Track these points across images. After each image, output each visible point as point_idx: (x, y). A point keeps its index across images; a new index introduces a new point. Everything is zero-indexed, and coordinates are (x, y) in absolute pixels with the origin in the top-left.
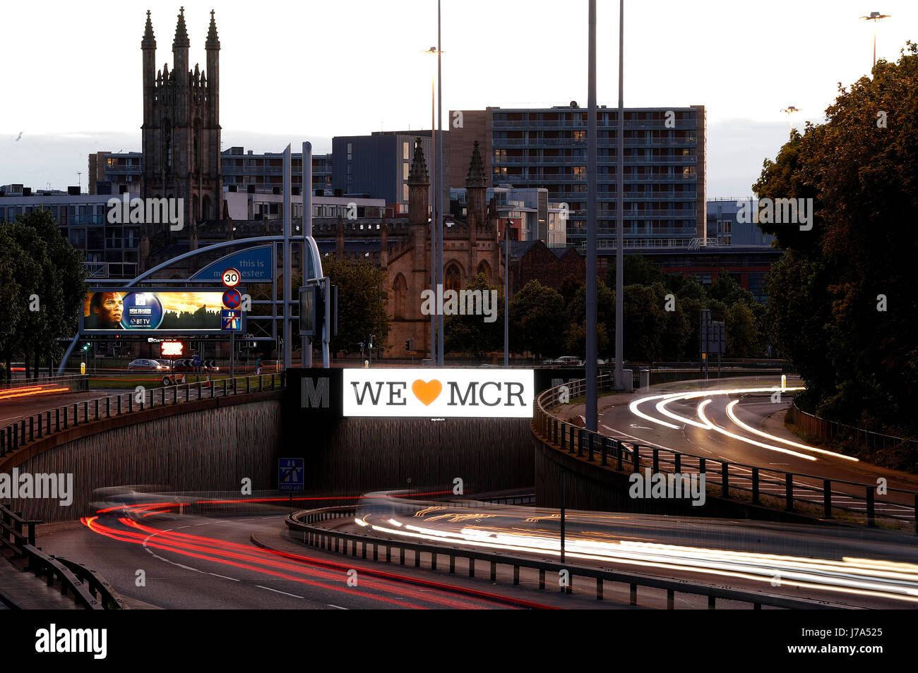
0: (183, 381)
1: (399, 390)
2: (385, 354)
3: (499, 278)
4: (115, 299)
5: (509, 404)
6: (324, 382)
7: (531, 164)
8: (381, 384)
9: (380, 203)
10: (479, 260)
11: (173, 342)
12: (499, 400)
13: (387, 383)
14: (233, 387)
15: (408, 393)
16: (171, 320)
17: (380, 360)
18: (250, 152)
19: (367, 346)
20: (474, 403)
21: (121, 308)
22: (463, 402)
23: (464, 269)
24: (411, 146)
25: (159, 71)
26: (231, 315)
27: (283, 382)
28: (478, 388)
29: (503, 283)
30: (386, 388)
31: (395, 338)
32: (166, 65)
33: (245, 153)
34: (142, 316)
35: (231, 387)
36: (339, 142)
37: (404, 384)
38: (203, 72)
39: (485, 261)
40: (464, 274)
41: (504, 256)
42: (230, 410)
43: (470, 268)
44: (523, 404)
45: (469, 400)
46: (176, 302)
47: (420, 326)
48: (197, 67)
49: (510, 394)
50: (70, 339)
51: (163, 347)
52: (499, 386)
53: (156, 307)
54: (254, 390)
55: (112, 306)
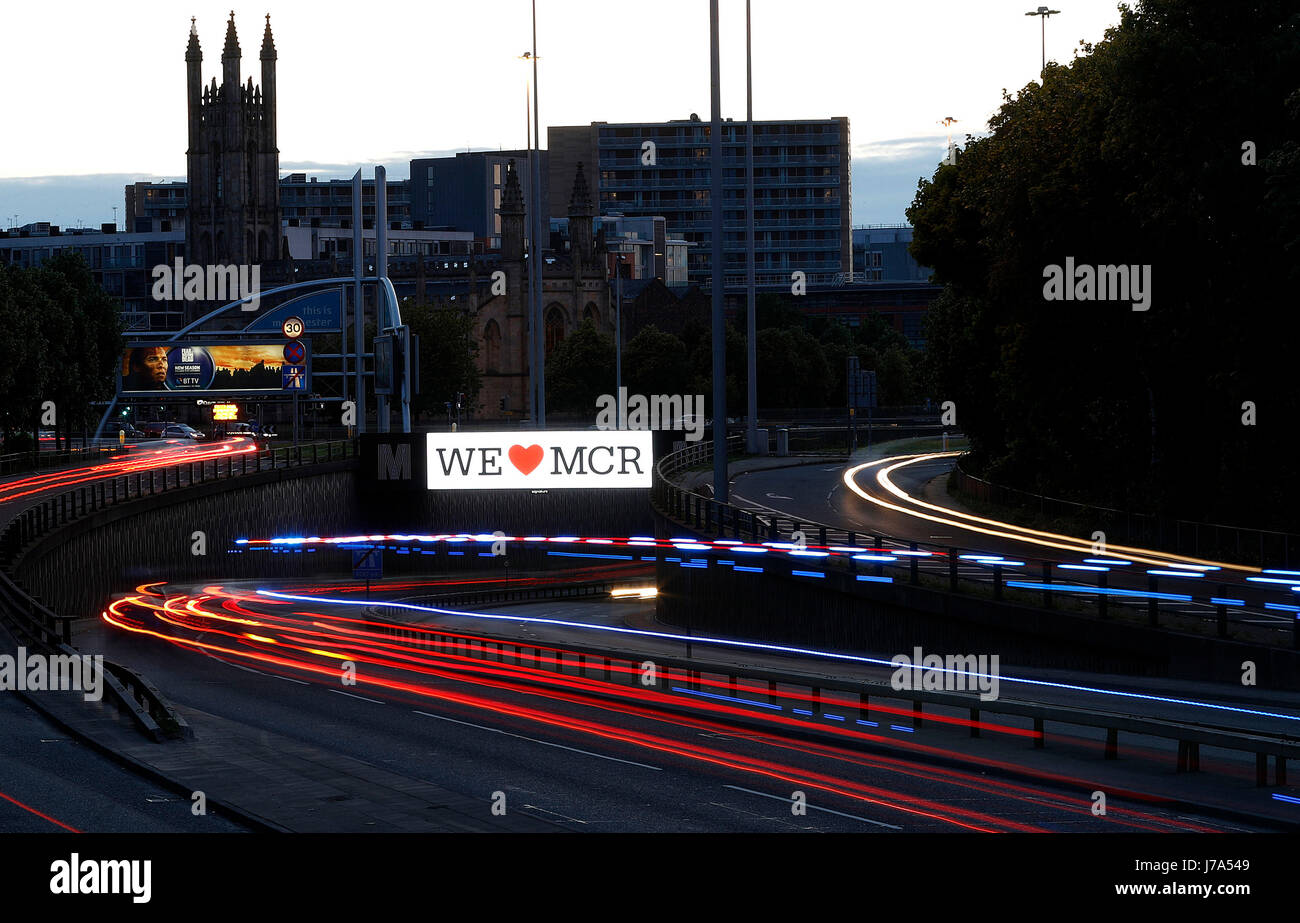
1: (493, 458)
2: (477, 416)
3: (611, 324)
4: (158, 355)
5: (624, 471)
6: (404, 449)
7: (646, 189)
8: (471, 450)
9: (468, 237)
10: (585, 302)
11: (226, 404)
12: (611, 467)
13: (479, 449)
14: (298, 457)
15: (504, 461)
16: (224, 378)
17: (470, 423)
18: (314, 180)
19: (455, 406)
20: (581, 472)
21: (165, 365)
22: (569, 471)
23: (567, 313)
24: (503, 170)
25: (207, 87)
26: (294, 372)
27: (355, 452)
28: (586, 454)
29: (614, 330)
30: (477, 456)
31: (488, 394)
32: (214, 80)
33: (308, 180)
34: (190, 375)
35: (295, 457)
36: (417, 165)
37: (499, 450)
38: (257, 86)
39: (592, 303)
40: (569, 318)
41: (614, 297)
42: (294, 484)
43: (575, 312)
44: (639, 472)
45: (576, 467)
46: (228, 357)
47: (517, 381)
48: (250, 80)
49: (624, 461)
50: (107, 403)
51: (214, 411)
52: (611, 451)
53: (205, 363)
54: (322, 460)
55: (155, 363)
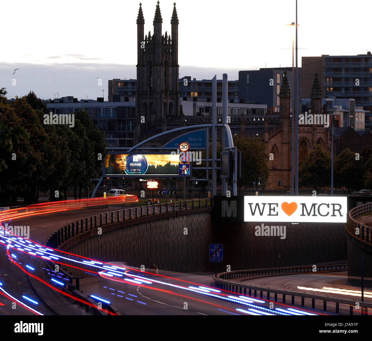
0: (158, 202)
1: (274, 208)
2: (267, 188)
3: (329, 147)
4: (122, 158)
5: (334, 215)
6: (234, 203)
7: (346, 86)
8: (264, 204)
9: (265, 107)
10: (318, 137)
11: (153, 181)
12: (328, 213)
13: (268, 204)
14: (185, 206)
15: (279, 209)
16: (152, 169)
17: (264, 192)
18: (195, 79)
19: (257, 184)
20: (314, 215)
21: (125, 163)
22: (309, 214)
23: (309, 143)
24: (281, 76)
25: (146, 36)
26: (184, 167)
27: (212, 203)
28: (317, 206)
29: (330, 150)
30: (267, 207)
31: (272, 179)
32: (150, 33)
33: (192, 79)
34: (136, 167)
35: (184, 206)
36: (242, 74)
37: (277, 204)
38: (169, 36)
39: (321, 138)
40: (310, 145)
41: (331, 135)
42: (183, 218)
43: (313, 142)
44: (341, 215)
45: (312, 213)
46: (154, 160)
47: (285, 173)
48: (166, 33)
49: (334, 210)
50: (98, 180)
51: (147, 184)
52: (328, 205)
53: (144, 163)
54: (196, 208)
55: (120, 162)
